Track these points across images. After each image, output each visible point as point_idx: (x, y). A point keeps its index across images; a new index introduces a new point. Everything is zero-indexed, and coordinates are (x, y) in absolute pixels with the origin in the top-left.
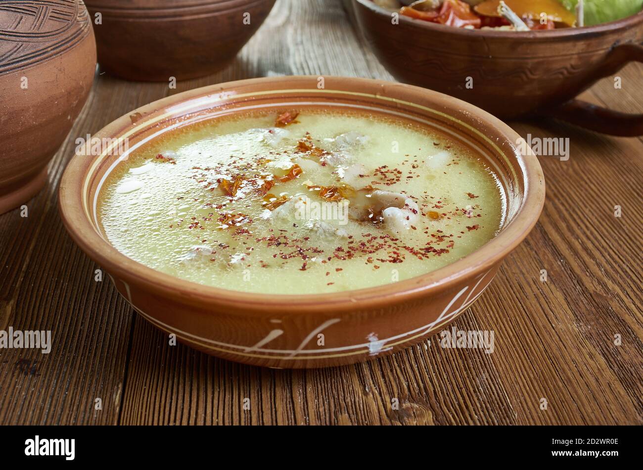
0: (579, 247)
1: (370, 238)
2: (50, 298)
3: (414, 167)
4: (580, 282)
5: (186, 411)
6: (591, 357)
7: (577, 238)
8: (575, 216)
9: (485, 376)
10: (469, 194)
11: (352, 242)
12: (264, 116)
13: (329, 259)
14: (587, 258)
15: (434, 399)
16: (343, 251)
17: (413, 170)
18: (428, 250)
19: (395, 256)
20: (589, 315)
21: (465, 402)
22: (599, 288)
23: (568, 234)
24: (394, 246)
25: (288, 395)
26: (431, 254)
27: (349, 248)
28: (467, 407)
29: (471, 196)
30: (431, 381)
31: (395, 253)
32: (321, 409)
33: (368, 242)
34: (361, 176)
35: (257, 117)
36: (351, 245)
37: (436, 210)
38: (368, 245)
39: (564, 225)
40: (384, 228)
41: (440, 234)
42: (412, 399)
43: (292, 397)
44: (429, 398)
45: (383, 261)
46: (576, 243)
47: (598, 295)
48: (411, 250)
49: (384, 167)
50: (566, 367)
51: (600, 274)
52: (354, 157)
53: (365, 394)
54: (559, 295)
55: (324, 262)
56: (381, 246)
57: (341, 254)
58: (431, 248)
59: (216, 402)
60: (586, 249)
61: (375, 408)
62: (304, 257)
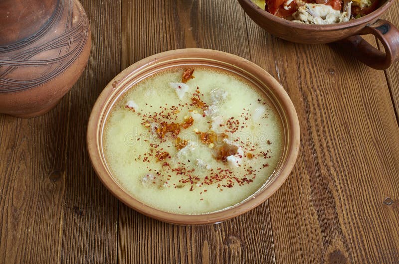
0: (325, 145)
1: (220, 171)
2: (81, 171)
3: (246, 119)
4: (319, 169)
5: (144, 236)
6: (312, 215)
7: (326, 138)
8: (329, 122)
9: (265, 224)
10: (268, 141)
11: (212, 174)
12: (177, 71)
13: (202, 184)
14: (326, 153)
15: (242, 235)
16: (208, 179)
17: (245, 121)
18: (244, 179)
19: (230, 183)
20: (318, 189)
21: (255, 237)
22: (327, 173)
23: (322, 136)
24: (230, 176)
25: (184, 230)
26: (245, 182)
27: (211, 177)
28: (255, 239)
29: (269, 143)
30: (243, 225)
31: (230, 181)
32: (197, 238)
33: (220, 173)
34: (221, 125)
35: (173, 72)
36: (212, 175)
37: (251, 152)
38: (219, 175)
39: (321, 128)
40: (227, 165)
41: (251, 169)
42: (234, 235)
43: (186, 231)
44: (240, 234)
45: (225, 186)
46: (324, 143)
47: (325, 178)
48: (237, 180)
49: (232, 118)
50: (300, 220)
51: (330, 164)
52: (218, 110)
53: (215, 231)
54: (308, 177)
55: (200, 186)
56: (224, 177)
57: (208, 181)
58: (246, 178)
59: (155, 232)
60: (328, 146)
61: (218, 238)
62: (192, 183)
